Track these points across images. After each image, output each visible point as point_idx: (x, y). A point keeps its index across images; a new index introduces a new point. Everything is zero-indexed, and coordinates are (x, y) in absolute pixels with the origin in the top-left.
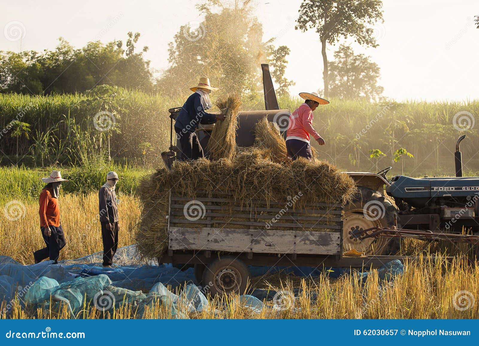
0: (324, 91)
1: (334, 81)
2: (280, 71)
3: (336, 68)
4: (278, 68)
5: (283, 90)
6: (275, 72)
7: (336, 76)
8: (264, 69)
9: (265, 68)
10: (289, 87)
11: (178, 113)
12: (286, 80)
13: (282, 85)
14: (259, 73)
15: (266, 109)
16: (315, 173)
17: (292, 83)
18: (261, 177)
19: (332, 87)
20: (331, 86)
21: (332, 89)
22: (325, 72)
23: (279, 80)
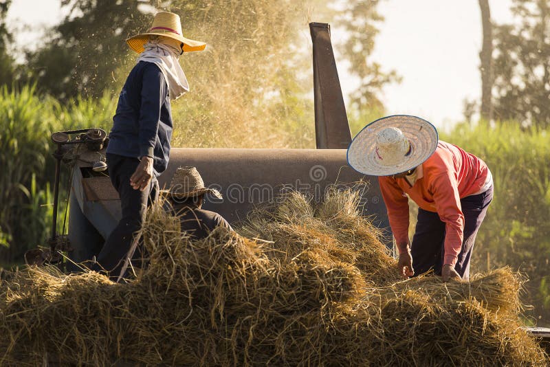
0: (479, 103)
1: (509, 75)
2: (363, 41)
3: (516, 42)
4: (357, 35)
5: (368, 95)
6: (349, 46)
7: (515, 63)
8: (317, 37)
9: (321, 34)
10: (386, 87)
11: (77, 146)
12: (376, 66)
13: (368, 79)
14: (305, 46)
15: (319, 146)
16: (445, 331)
17: (393, 77)
18: (295, 334)
19: (504, 93)
20: (499, 91)
21: (502, 100)
22: (485, 54)
23: (359, 66)
